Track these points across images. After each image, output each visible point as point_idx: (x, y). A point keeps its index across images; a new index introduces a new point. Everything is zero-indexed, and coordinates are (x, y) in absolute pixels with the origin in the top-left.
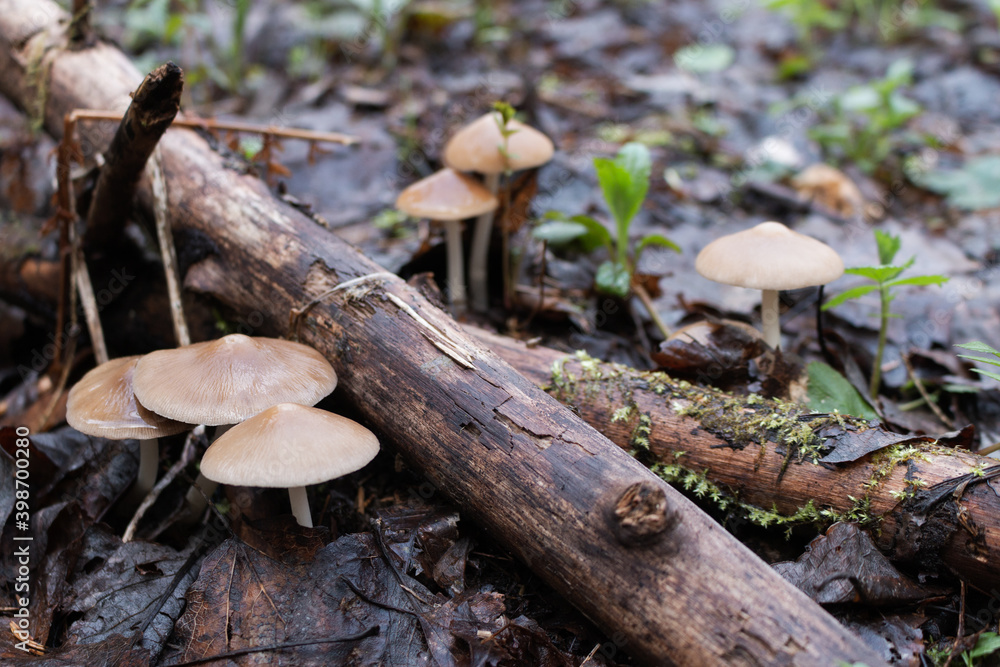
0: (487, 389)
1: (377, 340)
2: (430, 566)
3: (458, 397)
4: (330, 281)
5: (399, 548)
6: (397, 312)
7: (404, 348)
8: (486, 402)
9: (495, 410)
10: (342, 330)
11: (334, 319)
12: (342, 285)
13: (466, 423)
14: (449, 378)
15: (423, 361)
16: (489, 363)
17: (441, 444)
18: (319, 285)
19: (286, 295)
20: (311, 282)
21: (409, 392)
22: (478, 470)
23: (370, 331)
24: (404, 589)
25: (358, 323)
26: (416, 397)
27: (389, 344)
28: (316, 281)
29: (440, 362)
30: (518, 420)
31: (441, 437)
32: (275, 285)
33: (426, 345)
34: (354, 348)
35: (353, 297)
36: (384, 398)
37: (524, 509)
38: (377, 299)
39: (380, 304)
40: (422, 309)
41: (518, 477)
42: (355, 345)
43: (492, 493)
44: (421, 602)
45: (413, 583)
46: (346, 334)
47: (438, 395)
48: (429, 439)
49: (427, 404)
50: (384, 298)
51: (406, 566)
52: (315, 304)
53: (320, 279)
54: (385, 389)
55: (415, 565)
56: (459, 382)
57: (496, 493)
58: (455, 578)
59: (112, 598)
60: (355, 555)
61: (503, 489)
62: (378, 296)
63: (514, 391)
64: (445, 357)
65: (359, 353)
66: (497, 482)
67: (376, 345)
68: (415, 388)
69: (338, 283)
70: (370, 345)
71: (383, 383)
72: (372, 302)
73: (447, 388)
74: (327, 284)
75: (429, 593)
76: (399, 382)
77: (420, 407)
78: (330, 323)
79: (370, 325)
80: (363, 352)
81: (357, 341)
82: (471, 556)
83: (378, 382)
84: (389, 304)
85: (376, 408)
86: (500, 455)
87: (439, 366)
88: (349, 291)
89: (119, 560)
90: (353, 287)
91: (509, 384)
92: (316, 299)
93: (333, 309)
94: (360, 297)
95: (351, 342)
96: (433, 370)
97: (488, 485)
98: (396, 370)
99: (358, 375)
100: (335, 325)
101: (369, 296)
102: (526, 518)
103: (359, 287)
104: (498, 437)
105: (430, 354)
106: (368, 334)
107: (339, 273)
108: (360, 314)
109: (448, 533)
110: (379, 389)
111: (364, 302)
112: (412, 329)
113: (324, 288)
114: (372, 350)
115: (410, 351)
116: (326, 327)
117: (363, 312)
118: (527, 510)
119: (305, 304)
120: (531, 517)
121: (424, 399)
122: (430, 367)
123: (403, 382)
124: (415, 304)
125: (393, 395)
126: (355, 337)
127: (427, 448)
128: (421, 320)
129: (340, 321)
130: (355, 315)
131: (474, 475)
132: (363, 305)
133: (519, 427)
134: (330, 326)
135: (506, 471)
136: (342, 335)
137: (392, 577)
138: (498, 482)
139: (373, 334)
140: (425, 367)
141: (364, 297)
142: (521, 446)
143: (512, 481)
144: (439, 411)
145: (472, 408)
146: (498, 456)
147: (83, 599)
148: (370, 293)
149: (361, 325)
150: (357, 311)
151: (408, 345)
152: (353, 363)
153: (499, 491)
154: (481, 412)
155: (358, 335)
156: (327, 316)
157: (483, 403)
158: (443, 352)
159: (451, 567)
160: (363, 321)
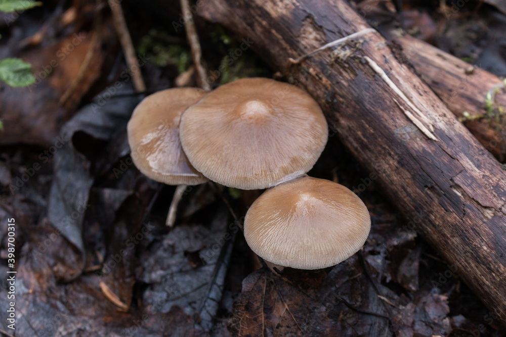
0: (446, 159)
1: (359, 101)
2: (394, 271)
3: (423, 163)
4: (318, 37)
5: (374, 260)
6: (374, 76)
7: (381, 112)
8: (445, 172)
9: (452, 180)
10: (330, 85)
11: (324, 74)
12: (330, 45)
13: (429, 185)
14: (416, 146)
15: (396, 126)
16: (446, 132)
17: (409, 195)
18: (309, 38)
19: (283, 42)
20: (303, 35)
21: (384, 149)
22: (437, 223)
23: (353, 92)
24: (380, 299)
25: (343, 82)
26: (390, 154)
27: (368, 106)
28: (307, 35)
29: (409, 130)
30: (469, 190)
31: (409, 189)
32: (274, 31)
33: (398, 113)
34: (340, 102)
35: (338, 58)
36: (364, 146)
37: (470, 261)
38: (357, 61)
39: (360, 66)
40: (393, 72)
41: (468, 239)
42: (341, 99)
43: (446, 242)
44: (392, 306)
45: (385, 290)
46: (334, 89)
47: (407, 158)
48: (400, 188)
49: (399, 162)
50: (364, 62)
51: (380, 276)
52: (308, 58)
53: (310, 33)
54: (365, 140)
55: (386, 275)
56: (424, 150)
57: (450, 243)
58: (412, 277)
59: (172, 278)
60: (347, 278)
61: (456, 243)
62: (358, 58)
63: (467, 163)
64: (413, 127)
65: (344, 106)
66: (451, 236)
67: (359, 105)
68: (389, 146)
69: (326, 42)
70: (353, 103)
71: (364, 136)
72: (355, 64)
73: (415, 154)
74: (316, 39)
75: (396, 297)
76: (376, 138)
77: (393, 163)
78: (320, 76)
79: (353, 86)
80: (347, 107)
81: (343, 97)
82: (423, 256)
83: (359, 133)
84: (367, 67)
85: (356, 149)
86: (455, 218)
87: (409, 133)
88: (336, 52)
89: (171, 242)
90: (339, 47)
91: (462, 154)
92: (309, 53)
93: (322, 66)
94: (344, 59)
95: (338, 96)
96: (404, 136)
97: (444, 235)
98: (375, 129)
99: (343, 122)
100: (324, 80)
101: (352, 58)
102: (472, 268)
103: (343, 48)
104: (453, 203)
105: (401, 122)
106: (352, 94)
107: (325, 31)
108: (345, 74)
109: (408, 244)
110: (360, 139)
111: (347, 63)
112: (386, 95)
113: (315, 43)
114: (355, 107)
115: (386, 116)
116: (317, 78)
117: (346, 71)
118: (473, 263)
119: (300, 55)
120: (475, 268)
121: (396, 157)
122: (401, 133)
123: (380, 140)
124: (386, 66)
125: (372, 147)
126: (341, 93)
127: (397, 192)
128: (393, 86)
129: (329, 77)
130: (341, 74)
131: (434, 225)
132: (346, 65)
133: (469, 197)
134: (321, 79)
135: (458, 230)
136: (330, 88)
137: (371, 288)
138: (453, 237)
139: (356, 95)
140: (398, 132)
141: (347, 59)
142: (471, 215)
143: (463, 239)
144: (408, 170)
145: (434, 175)
146: (453, 217)
147: (150, 272)
148: (352, 56)
149: (345, 84)
150: (341, 70)
151: (383, 110)
152: (339, 112)
153: (453, 243)
154: (441, 180)
155: (344, 92)
156: (318, 70)
157: (442, 172)
158: (411, 121)
159: (410, 268)
160: (347, 81)
